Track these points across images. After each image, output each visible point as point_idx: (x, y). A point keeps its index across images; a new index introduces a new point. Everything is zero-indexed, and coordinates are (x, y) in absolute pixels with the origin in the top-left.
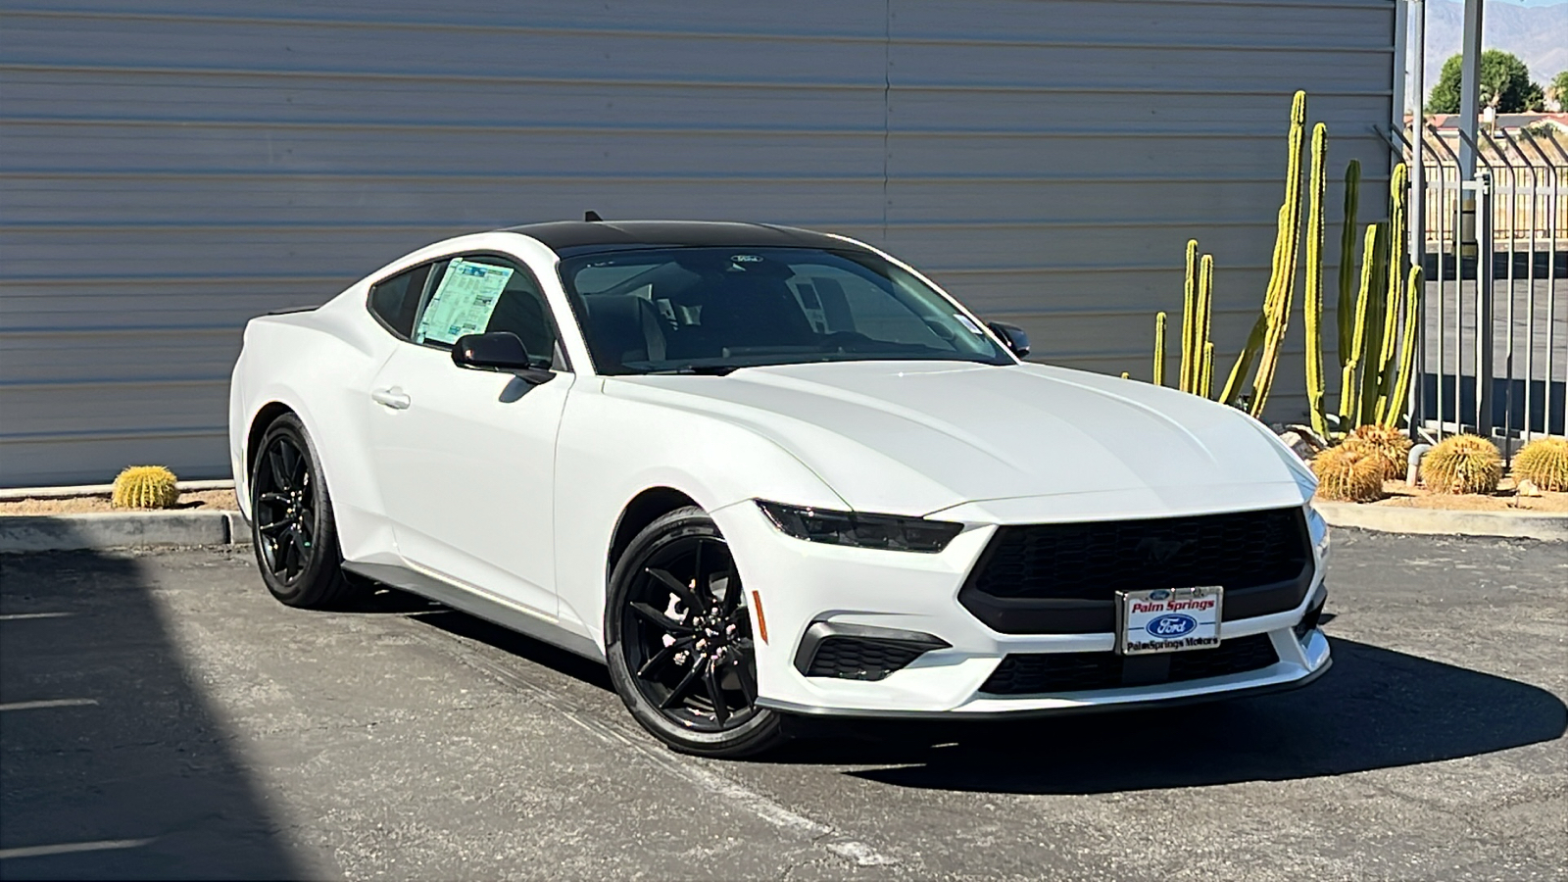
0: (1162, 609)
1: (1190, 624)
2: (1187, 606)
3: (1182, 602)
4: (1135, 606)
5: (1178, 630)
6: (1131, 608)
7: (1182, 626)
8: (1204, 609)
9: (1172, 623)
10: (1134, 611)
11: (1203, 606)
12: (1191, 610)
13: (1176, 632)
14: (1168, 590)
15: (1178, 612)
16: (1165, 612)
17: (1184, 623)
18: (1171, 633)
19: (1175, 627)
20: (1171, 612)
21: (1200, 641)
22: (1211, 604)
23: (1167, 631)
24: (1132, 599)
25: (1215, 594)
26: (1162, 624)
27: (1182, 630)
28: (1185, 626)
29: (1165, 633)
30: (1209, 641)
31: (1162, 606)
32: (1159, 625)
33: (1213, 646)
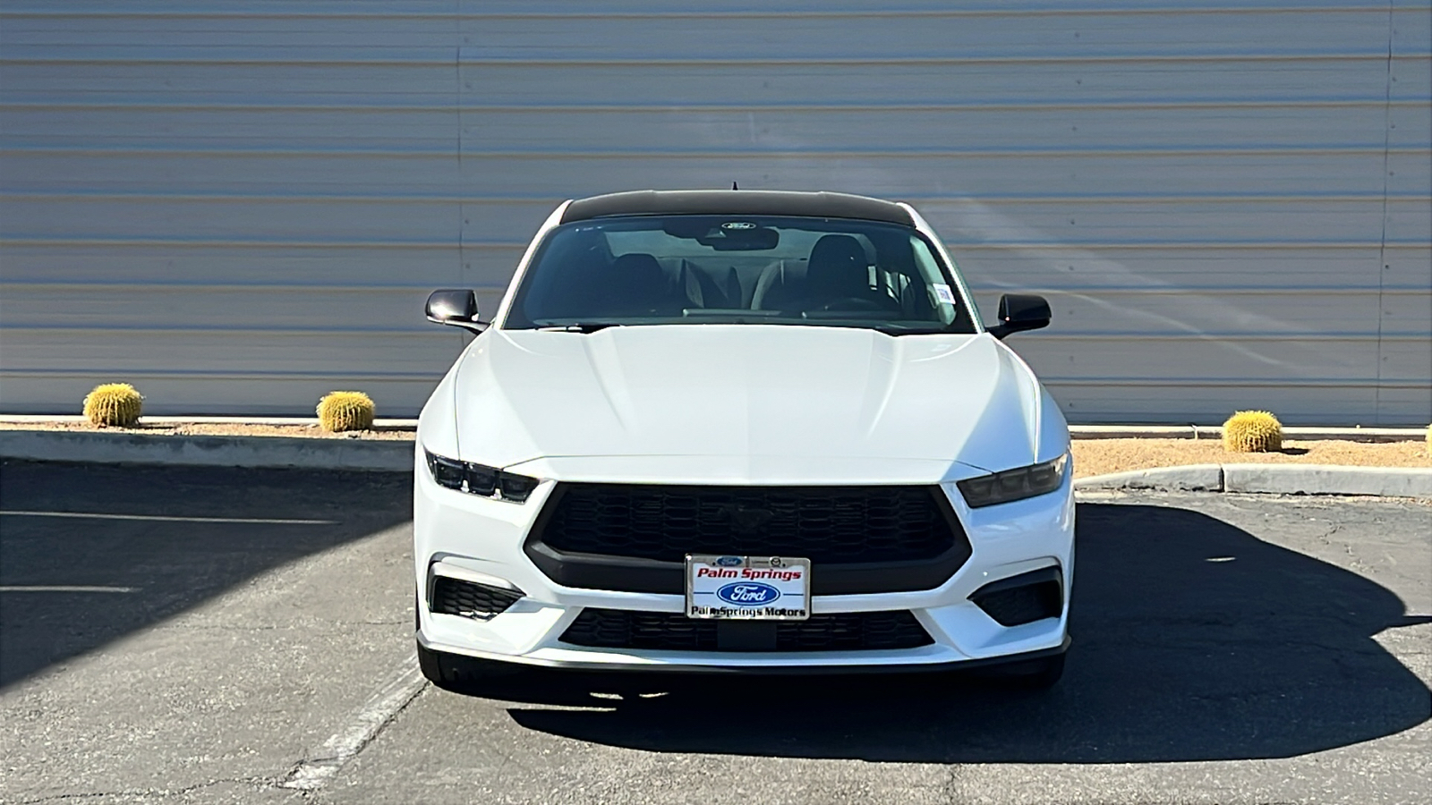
0: (735, 576)
1: (771, 594)
2: (767, 575)
3: (761, 571)
4: (701, 570)
5: (757, 599)
6: (696, 572)
7: (762, 594)
8: (789, 579)
9: (749, 591)
10: (700, 575)
11: (789, 577)
12: (772, 578)
13: (753, 600)
14: (739, 558)
15: (755, 580)
16: (739, 579)
17: (765, 591)
18: (747, 601)
19: (753, 595)
20: (748, 580)
21: (783, 612)
22: (797, 576)
23: (743, 598)
24: (696, 565)
25: (801, 566)
26: (736, 590)
27: (761, 599)
28: (766, 594)
29: (739, 600)
30: (794, 613)
31: (736, 573)
32: (733, 592)
33: (798, 617)
